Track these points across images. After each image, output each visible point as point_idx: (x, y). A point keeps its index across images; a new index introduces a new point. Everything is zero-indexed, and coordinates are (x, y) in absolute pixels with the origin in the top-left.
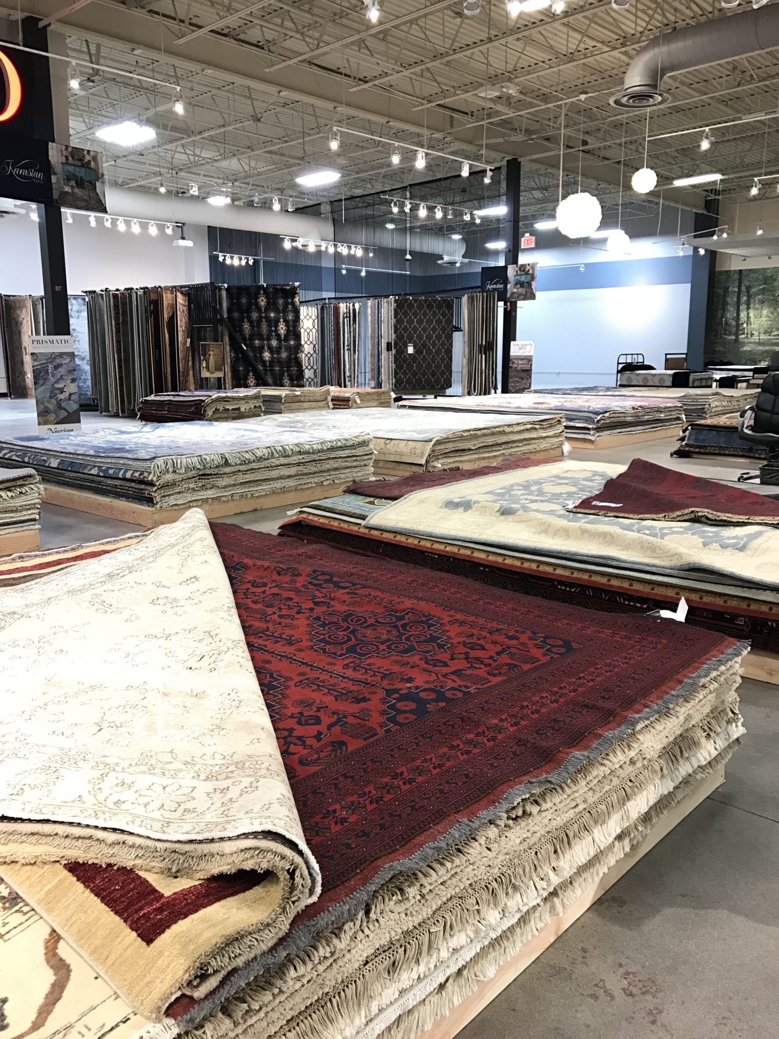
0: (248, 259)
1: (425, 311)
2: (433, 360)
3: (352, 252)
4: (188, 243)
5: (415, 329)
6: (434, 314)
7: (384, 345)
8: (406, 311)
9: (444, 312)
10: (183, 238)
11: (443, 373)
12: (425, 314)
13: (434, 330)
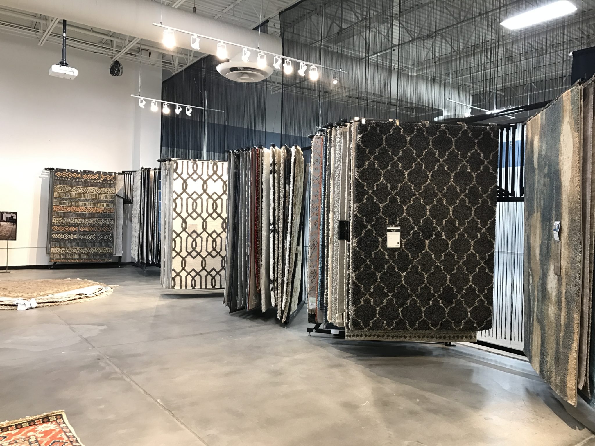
0: (184, 108)
1: (431, 154)
2: (449, 264)
3: (301, 73)
4: (72, 72)
5: (406, 193)
6: (453, 160)
7: (333, 227)
8: (384, 152)
9: (475, 156)
10: (63, 64)
11: (471, 294)
12: (430, 160)
13: (452, 195)
